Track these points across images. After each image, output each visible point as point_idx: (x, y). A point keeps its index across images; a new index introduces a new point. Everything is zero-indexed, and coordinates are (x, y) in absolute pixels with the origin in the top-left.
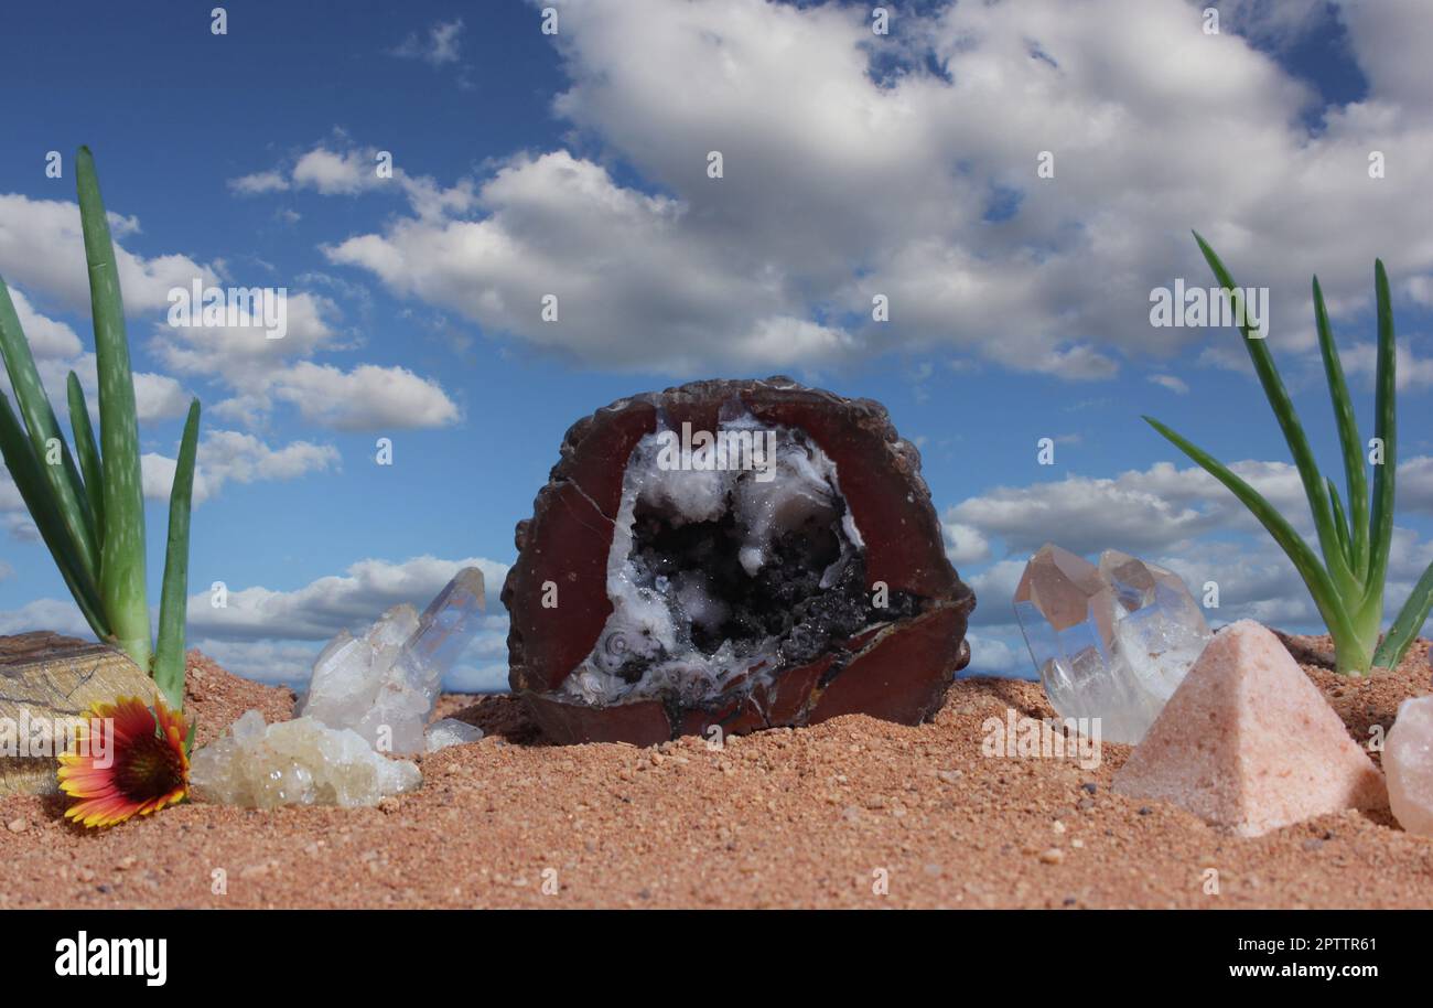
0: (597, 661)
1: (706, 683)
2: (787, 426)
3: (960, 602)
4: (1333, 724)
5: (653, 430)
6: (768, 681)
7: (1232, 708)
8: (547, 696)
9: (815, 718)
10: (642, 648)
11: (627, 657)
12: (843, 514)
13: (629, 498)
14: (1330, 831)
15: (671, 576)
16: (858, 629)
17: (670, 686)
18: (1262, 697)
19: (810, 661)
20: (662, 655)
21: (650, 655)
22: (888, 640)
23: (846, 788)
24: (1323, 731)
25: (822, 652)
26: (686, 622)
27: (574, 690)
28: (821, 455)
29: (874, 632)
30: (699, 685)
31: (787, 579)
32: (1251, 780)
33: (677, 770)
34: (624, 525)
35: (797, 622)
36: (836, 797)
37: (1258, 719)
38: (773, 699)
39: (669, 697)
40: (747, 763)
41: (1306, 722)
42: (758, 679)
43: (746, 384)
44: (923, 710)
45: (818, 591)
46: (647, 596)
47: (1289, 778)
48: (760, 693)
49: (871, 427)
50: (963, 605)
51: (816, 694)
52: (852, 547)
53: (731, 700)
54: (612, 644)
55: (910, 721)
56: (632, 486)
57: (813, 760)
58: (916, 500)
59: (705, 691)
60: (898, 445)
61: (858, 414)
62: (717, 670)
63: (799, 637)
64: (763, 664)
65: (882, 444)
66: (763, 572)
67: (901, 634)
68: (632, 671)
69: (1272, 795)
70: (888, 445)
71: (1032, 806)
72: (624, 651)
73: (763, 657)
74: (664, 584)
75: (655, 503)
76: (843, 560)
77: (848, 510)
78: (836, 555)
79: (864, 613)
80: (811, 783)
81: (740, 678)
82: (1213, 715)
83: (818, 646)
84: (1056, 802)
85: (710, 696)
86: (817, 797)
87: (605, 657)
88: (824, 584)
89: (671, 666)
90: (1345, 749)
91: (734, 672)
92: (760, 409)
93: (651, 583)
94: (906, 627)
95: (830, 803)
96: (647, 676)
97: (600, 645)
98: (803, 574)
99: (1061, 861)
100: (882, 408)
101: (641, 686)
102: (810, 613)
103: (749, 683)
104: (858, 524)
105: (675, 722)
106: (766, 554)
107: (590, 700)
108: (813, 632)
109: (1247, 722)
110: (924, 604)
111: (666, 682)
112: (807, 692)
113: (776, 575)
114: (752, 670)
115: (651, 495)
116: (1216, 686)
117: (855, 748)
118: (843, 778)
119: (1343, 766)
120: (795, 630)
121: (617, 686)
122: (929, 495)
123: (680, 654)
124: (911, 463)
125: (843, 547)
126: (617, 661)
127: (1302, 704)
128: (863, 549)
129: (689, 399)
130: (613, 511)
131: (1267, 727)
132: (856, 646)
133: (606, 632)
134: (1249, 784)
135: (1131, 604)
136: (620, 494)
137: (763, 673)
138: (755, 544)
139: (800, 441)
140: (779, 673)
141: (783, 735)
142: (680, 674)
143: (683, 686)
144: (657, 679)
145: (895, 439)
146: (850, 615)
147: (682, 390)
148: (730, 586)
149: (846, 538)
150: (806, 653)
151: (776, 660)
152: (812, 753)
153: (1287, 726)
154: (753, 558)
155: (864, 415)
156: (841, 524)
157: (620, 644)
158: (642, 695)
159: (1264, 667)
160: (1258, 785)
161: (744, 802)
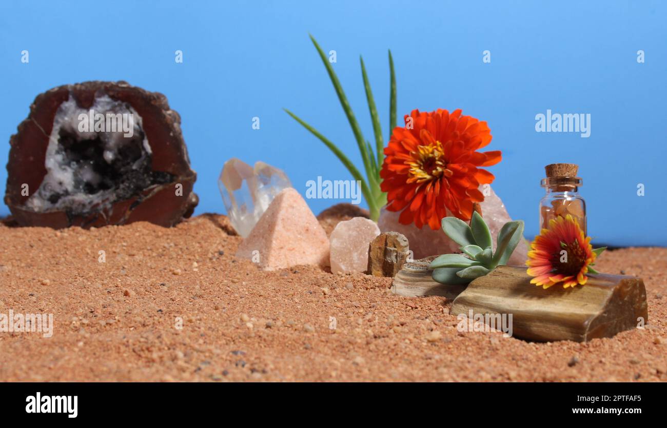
0: (40, 194)
1: (84, 205)
2: (123, 101)
3: (189, 178)
4: (320, 232)
5: (67, 100)
6: (109, 206)
7: (275, 222)
8: (19, 207)
9: (128, 222)
10: (59, 190)
11: (52, 193)
12: (143, 139)
13: (56, 128)
14: (297, 270)
15: (78, 162)
16: (148, 187)
17: (69, 205)
18: (288, 219)
19: (127, 199)
20: (67, 193)
21: (61, 192)
22: (160, 192)
23: (124, 248)
24: (315, 234)
25: (132, 195)
26: (82, 181)
27: (30, 205)
28: (136, 114)
29: (154, 189)
30: (81, 206)
31: (124, 165)
32: (274, 250)
33: (62, 238)
34: (54, 139)
35: (123, 182)
36: (117, 250)
37: (284, 227)
38: (111, 213)
39: (68, 210)
40: (93, 237)
41: (307, 230)
42: (105, 205)
43: (107, 83)
44: (172, 222)
45: (133, 171)
46: (64, 169)
47: (293, 251)
48: (106, 211)
49: (157, 104)
50: (191, 180)
51: (128, 213)
52: (147, 153)
53: (94, 213)
54: (46, 188)
55: (166, 225)
56: (58, 122)
57: (117, 237)
58: (174, 135)
59: (83, 209)
60: (169, 112)
61: (152, 98)
62: (89, 201)
63: (123, 189)
64: (108, 199)
65: (161, 111)
66: (114, 161)
67: (165, 190)
68: (54, 199)
69: (283, 257)
70: (164, 112)
71: (192, 258)
72: (51, 190)
73: (107, 196)
74: (74, 165)
75: (69, 131)
76: (143, 158)
77: (146, 137)
78: (140, 156)
79: (150, 180)
80: (111, 245)
81: (98, 205)
82: (269, 225)
83: (131, 193)
84: (203, 257)
85: (85, 211)
86: (110, 250)
87: (43, 192)
88: (134, 167)
89: (70, 198)
90: (323, 242)
91: (96, 201)
92: (111, 93)
93: (69, 164)
94: (167, 187)
95: (115, 252)
96: (60, 201)
97: (41, 187)
98: (128, 164)
99: (180, 274)
100: (163, 96)
101: (58, 205)
102: (128, 179)
103: (101, 206)
104: (150, 143)
105: (70, 220)
106: (115, 154)
107: (36, 210)
108: (129, 187)
109: (279, 228)
110: (175, 178)
111: (68, 204)
112: (125, 212)
113: (119, 164)
114: (103, 201)
115: (67, 127)
116: (273, 214)
117: (137, 234)
118: (125, 244)
119: (321, 249)
120: (122, 186)
121: (47, 205)
122: (180, 134)
123: (75, 193)
124: (173, 119)
125: (143, 153)
126: (48, 194)
127: (307, 223)
128: (151, 154)
129: (83, 88)
130: (49, 132)
131: (288, 230)
132: (146, 194)
133: (44, 182)
134: (273, 252)
135: (265, 184)
136: (52, 126)
137: (107, 203)
138: (110, 150)
139: (128, 108)
140: (114, 203)
141: (112, 228)
142: (74, 201)
143: (74, 207)
144: (64, 202)
145: (168, 109)
146: (144, 181)
147: (82, 84)
148: (102, 168)
149: (144, 149)
150: (125, 195)
151: (113, 197)
152: (119, 234)
153: (297, 231)
154: (109, 156)
155: (154, 99)
156: (142, 143)
157: (50, 188)
158: (58, 209)
159: (292, 207)
160: (278, 252)
161: (80, 250)
